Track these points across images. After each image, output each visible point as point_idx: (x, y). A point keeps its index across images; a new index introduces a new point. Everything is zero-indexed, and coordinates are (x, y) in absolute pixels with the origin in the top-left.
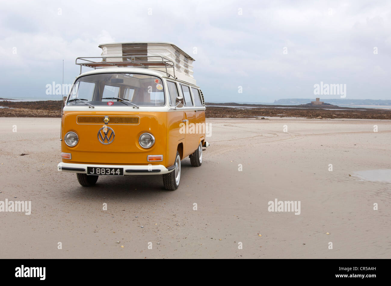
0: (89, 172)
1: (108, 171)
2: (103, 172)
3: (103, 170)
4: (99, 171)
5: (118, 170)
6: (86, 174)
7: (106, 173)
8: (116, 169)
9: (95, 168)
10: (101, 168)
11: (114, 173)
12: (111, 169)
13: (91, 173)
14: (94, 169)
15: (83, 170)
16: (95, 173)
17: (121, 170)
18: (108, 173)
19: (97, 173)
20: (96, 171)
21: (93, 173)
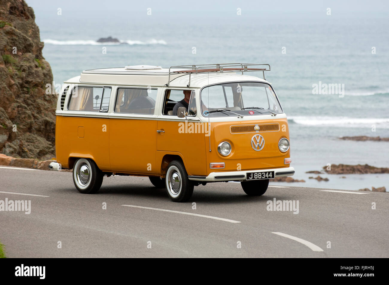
0: (248, 178)
1: (264, 175)
2: (260, 177)
3: (260, 174)
4: (257, 176)
5: (271, 173)
6: (246, 180)
7: (262, 176)
8: (269, 173)
9: (254, 173)
10: (258, 173)
11: (268, 176)
12: (266, 173)
13: (250, 178)
14: (252, 174)
15: (243, 176)
16: (253, 178)
17: (273, 172)
18: (264, 176)
19: (255, 178)
20: (254, 176)
21: (252, 178)
